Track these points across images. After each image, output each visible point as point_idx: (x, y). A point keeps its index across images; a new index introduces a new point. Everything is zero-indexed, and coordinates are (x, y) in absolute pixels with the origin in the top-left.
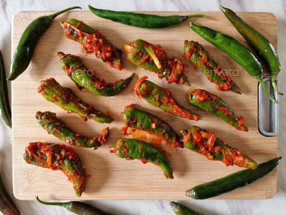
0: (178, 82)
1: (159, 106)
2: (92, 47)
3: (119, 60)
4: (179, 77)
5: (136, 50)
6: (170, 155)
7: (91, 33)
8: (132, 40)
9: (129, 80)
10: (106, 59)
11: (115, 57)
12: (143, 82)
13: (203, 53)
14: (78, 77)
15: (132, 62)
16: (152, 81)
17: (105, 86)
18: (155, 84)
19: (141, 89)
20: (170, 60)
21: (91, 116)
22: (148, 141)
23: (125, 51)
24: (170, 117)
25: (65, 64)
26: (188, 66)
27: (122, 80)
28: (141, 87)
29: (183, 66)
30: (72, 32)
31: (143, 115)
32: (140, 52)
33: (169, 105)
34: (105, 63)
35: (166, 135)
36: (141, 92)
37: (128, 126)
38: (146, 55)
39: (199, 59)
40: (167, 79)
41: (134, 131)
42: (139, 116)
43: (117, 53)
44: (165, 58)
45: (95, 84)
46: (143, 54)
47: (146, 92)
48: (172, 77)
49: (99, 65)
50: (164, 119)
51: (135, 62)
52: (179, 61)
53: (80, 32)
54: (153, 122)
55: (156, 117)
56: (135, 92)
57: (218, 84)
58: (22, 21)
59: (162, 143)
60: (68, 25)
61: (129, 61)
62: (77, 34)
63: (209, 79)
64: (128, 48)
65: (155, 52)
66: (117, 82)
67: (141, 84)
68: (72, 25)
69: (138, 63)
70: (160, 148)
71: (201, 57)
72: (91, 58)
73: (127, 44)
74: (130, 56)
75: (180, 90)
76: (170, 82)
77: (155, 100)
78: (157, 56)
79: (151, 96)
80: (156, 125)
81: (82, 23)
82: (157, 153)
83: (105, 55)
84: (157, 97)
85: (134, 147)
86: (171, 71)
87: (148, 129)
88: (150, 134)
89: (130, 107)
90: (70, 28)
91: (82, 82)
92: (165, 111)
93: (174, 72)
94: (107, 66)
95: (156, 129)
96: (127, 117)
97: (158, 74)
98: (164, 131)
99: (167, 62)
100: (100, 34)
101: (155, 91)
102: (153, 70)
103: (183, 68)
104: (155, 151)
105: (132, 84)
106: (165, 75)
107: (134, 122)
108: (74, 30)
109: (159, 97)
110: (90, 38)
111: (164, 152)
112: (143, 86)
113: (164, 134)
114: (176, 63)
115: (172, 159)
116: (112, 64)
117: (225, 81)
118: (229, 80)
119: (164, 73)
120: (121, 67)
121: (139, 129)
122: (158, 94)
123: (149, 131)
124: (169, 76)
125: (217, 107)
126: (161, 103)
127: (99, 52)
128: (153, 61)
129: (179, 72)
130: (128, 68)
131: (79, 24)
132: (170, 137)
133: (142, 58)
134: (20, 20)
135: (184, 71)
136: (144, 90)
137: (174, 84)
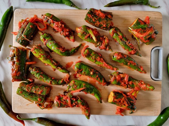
0: (105, 49)
1: (95, 62)
2: (58, 29)
3: (73, 37)
4: (106, 46)
5: (82, 31)
6: (100, 90)
7: (58, 21)
8: (80, 26)
9: (78, 48)
10: (66, 36)
11: (71, 35)
12: (86, 49)
13: (120, 33)
14: (50, 45)
15: (80, 37)
16: (91, 48)
17: (65, 51)
18: (93, 50)
19: (85, 53)
20: (102, 37)
21: (58, 68)
22: (88, 81)
23: (77, 32)
24: (101, 69)
25: (43, 38)
26: (111, 40)
27: (74, 48)
28: (85, 51)
29: (109, 40)
30: (47, 20)
31: (86, 67)
32: (85, 32)
33: (101, 62)
34: (65, 38)
35: (99, 78)
36: (85, 54)
37: (78, 73)
38: (88, 34)
39: (118, 37)
40: (100, 48)
41: (81, 76)
42: (84, 67)
43: (72, 33)
44: (99, 36)
45: (59, 49)
46: (86, 33)
47: (88, 54)
48: (102, 46)
49: (62, 39)
50: (98, 69)
51: (82, 37)
52: (106, 38)
53: (52, 21)
54: (91, 71)
55: (93, 68)
56: (82, 54)
57: (128, 51)
58: (20, 14)
59: (96, 83)
60: (46, 17)
61: (79, 37)
62: (50, 22)
63: (123, 48)
64: (78, 30)
65: (93, 32)
66: (72, 49)
67: (85, 50)
68: (47, 17)
69: (83, 38)
70: (95, 86)
71: (119, 35)
72: (58, 35)
73: (78, 28)
74: (79, 34)
75: (107, 54)
76: (101, 49)
77: (93, 59)
78: (95, 35)
79: (90, 56)
80: (93, 73)
81: (53, 16)
82: (93, 88)
83: (65, 33)
84: (94, 57)
85: (81, 85)
86: (102, 43)
87: (88, 75)
88: (89, 77)
89: (78, 62)
90: (46, 18)
91: (52, 48)
92: (98, 65)
93: (104, 44)
94: (66, 39)
95: (93, 75)
96: (77, 68)
97: (94, 45)
98: (97, 76)
99: (100, 38)
100: (63, 22)
101: (93, 54)
102: (92, 42)
103: (109, 41)
104: (92, 87)
105: (80, 50)
106: (99, 45)
107: (81, 71)
108: (49, 19)
109: (95, 57)
110: (58, 24)
111: (97, 88)
112: (86, 51)
113: (97, 78)
114: (105, 39)
115: (101, 92)
116: (69, 39)
117: (132, 49)
118: (135, 49)
119: (98, 44)
120: (74, 40)
121: (83, 75)
122: (94, 56)
123: (89, 76)
124: (101, 46)
125: (128, 61)
126: (96, 61)
127: (62, 32)
128: (92, 38)
129: (107, 44)
130: (78, 41)
131: (51, 16)
132: (101, 79)
133: (86, 36)
134: (19, 13)
135: (109, 43)
136: (87, 53)
137: (103, 50)
